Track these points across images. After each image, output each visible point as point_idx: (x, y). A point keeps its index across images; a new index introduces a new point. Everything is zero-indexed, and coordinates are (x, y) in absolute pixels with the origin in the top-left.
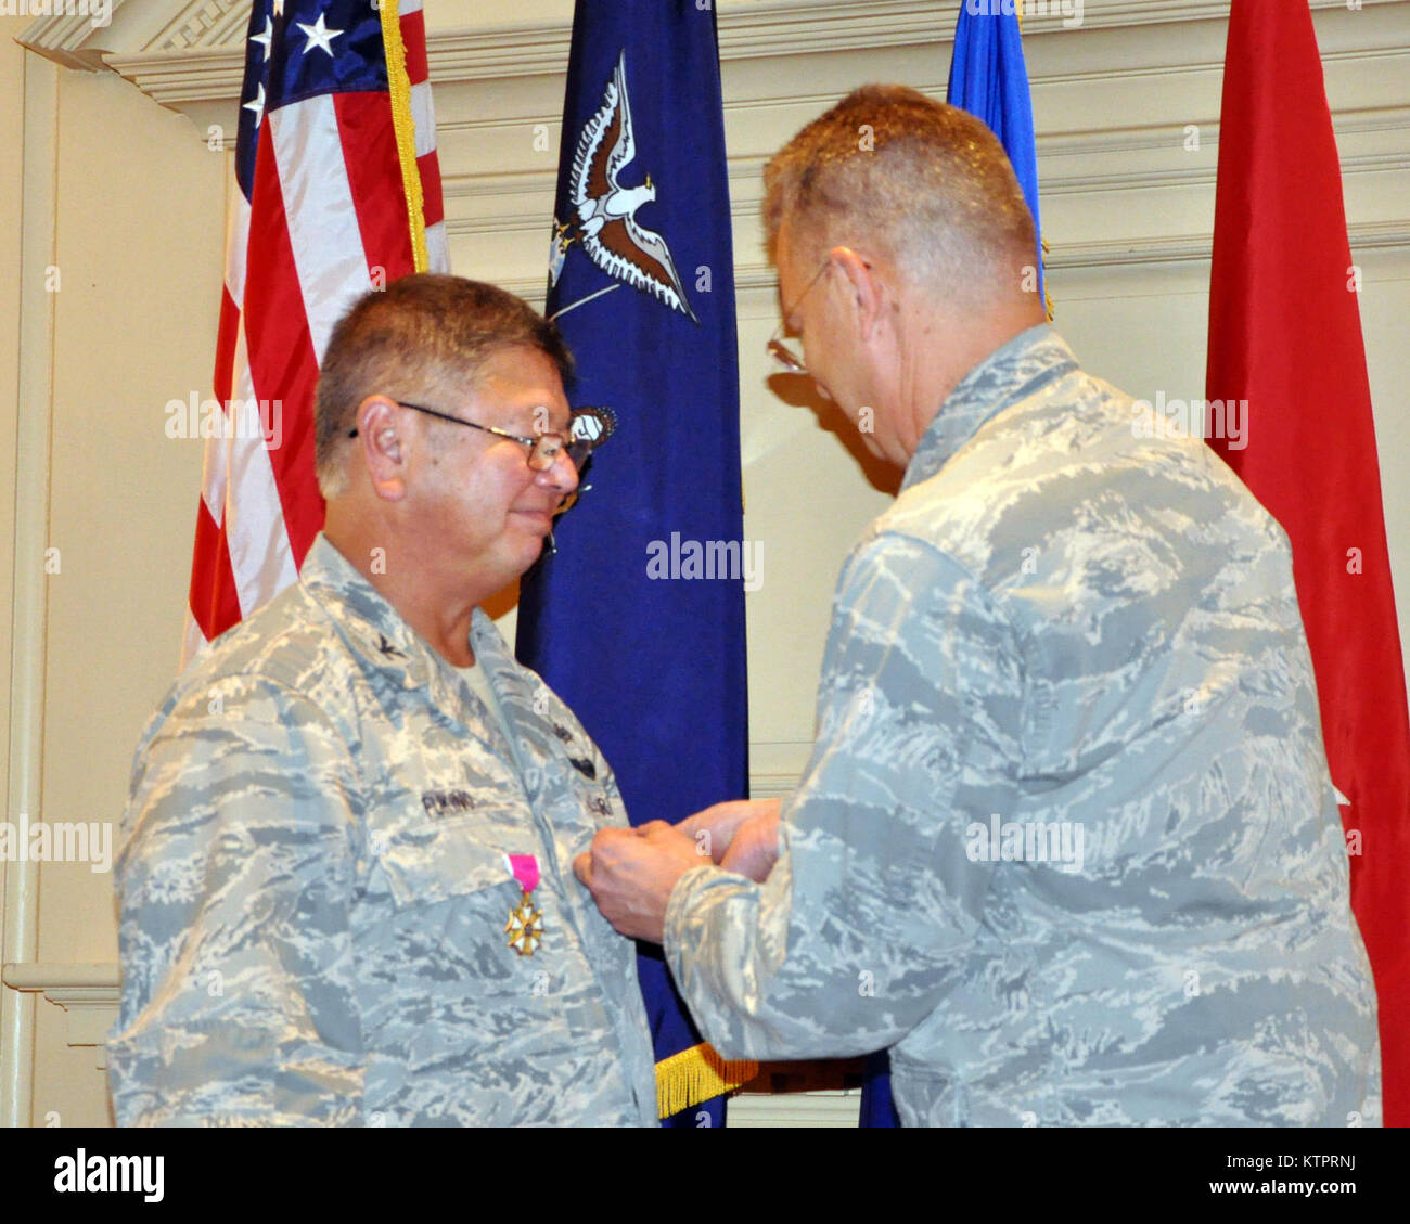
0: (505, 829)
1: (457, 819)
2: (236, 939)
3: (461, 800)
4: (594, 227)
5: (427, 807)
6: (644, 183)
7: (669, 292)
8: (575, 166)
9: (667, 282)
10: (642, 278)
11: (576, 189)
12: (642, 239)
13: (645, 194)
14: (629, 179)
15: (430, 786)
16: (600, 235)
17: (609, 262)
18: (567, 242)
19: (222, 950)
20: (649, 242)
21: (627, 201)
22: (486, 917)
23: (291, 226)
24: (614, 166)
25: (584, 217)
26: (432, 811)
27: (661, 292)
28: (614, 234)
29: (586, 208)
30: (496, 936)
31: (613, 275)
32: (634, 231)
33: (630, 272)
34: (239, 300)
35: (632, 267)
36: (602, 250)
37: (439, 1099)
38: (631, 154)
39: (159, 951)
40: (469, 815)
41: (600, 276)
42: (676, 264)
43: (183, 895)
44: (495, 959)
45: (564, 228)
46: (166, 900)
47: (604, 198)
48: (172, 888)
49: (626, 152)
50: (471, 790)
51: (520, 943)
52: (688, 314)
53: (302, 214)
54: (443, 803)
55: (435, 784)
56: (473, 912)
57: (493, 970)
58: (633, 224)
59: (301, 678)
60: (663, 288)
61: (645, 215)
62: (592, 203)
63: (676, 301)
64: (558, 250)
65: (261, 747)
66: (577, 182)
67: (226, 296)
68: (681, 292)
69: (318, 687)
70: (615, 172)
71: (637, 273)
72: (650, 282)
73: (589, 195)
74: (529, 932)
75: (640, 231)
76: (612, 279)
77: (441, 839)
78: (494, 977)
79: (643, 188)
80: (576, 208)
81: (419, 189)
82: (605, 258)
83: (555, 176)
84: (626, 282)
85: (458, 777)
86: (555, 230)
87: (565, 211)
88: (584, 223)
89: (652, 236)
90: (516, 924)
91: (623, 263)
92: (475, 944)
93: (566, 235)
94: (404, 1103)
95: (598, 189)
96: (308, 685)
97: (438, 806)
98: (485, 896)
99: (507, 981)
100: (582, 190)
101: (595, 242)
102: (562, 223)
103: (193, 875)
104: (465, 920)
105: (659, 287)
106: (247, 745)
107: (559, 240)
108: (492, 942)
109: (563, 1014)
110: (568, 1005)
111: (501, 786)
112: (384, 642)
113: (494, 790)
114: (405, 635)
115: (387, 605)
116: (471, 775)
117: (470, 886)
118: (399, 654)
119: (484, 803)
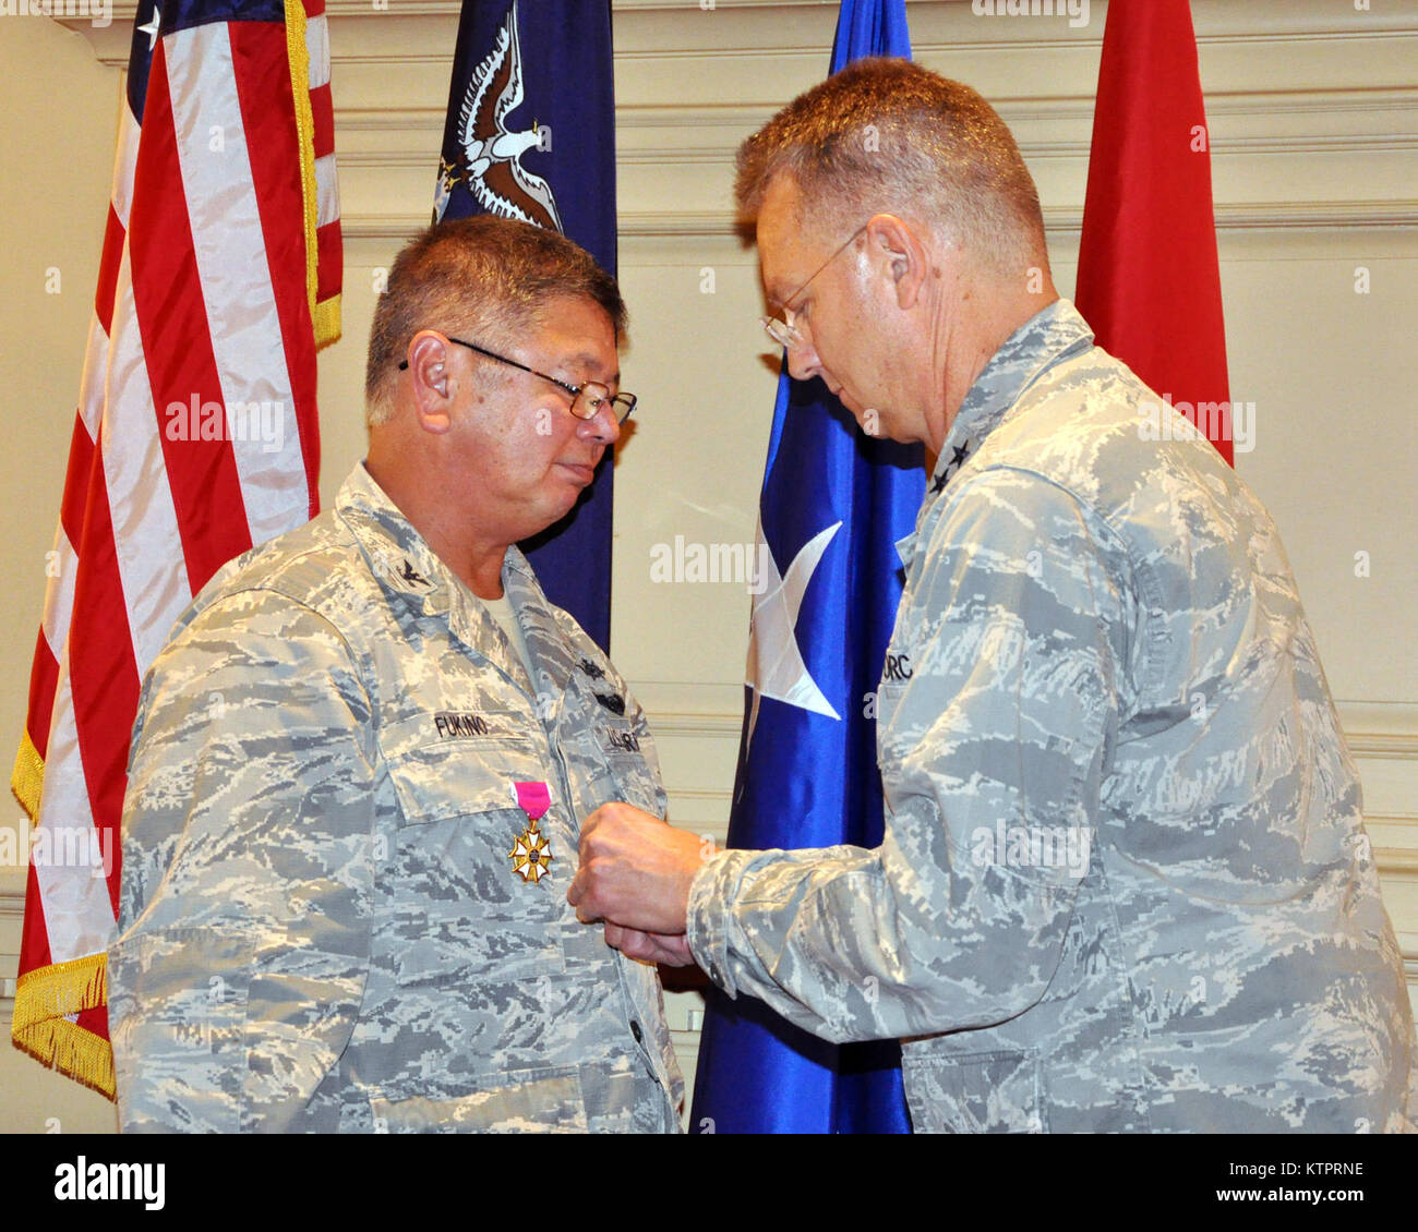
0: (517, 755)
1: (469, 742)
2: (219, 850)
3: (475, 725)
4: (479, 168)
5: (439, 727)
6: (532, 128)
8: (464, 108)
10: (524, 220)
11: (464, 130)
12: (527, 182)
13: (533, 138)
14: (518, 123)
15: (445, 708)
16: (485, 176)
17: (493, 203)
18: (452, 181)
19: (205, 860)
20: (534, 186)
21: (513, 145)
22: (489, 841)
23: (181, 150)
24: (502, 109)
25: (471, 158)
26: (444, 731)
28: (499, 175)
29: (473, 149)
30: (498, 860)
32: (520, 174)
33: (513, 213)
34: (125, 220)
35: (516, 209)
36: (487, 192)
37: (426, 1015)
38: (519, 99)
39: (148, 857)
40: (481, 738)
42: (557, 209)
43: (172, 801)
44: (495, 883)
45: (450, 168)
46: (155, 807)
47: (491, 140)
48: (162, 795)
49: (515, 96)
50: (485, 717)
51: (525, 869)
53: (190, 140)
54: (457, 726)
55: (449, 705)
56: (477, 834)
57: (492, 894)
58: (519, 167)
59: (311, 594)
61: (531, 159)
62: (479, 144)
64: (443, 189)
65: (261, 660)
66: (466, 124)
67: (113, 215)
69: (328, 601)
70: (503, 115)
71: (521, 215)
72: (533, 224)
73: (476, 137)
74: (534, 857)
75: (525, 174)
77: (451, 758)
78: (492, 900)
79: (530, 132)
80: (464, 149)
81: (310, 121)
82: (490, 198)
83: (444, 115)
85: (473, 702)
86: (441, 170)
87: (453, 151)
88: (470, 163)
89: (537, 180)
90: (521, 850)
91: (507, 205)
92: (476, 866)
93: (451, 175)
94: (389, 1016)
95: (486, 131)
96: (318, 600)
97: (451, 727)
98: (491, 819)
99: (504, 905)
100: (470, 131)
101: (480, 183)
102: (449, 162)
103: (182, 781)
104: (469, 841)
106: (249, 658)
107: (445, 179)
108: (492, 865)
109: (560, 943)
110: (566, 935)
111: (516, 715)
112: (409, 568)
113: (509, 718)
114: (430, 563)
115: (414, 532)
116: (486, 702)
117: (479, 806)
118: (422, 581)
119: (497, 729)
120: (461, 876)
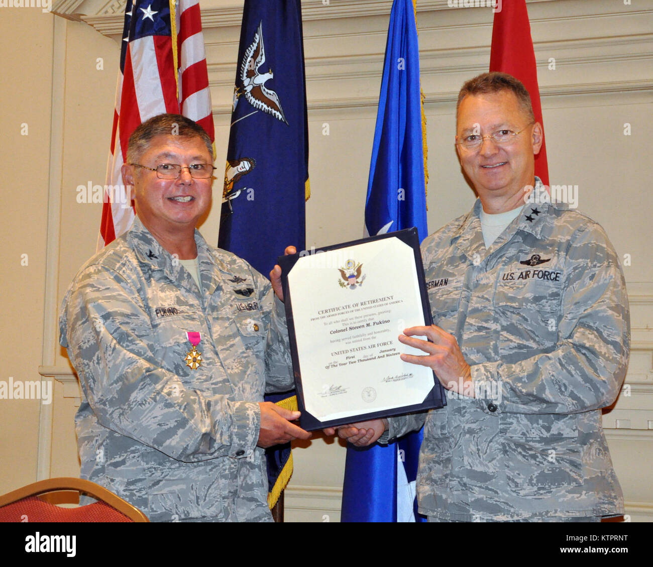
0: (189, 322)
1: (169, 318)
3: (172, 311)
4: (249, 89)
5: (157, 313)
6: (269, 72)
7: (278, 114)
8: (243, 65)
9: (277, 110)
10: (267, 108)
11: (243, 74)
12: (267, 93)
13: (268, 76)
14: (262, 70)
15: (160, 306)
16: (251, 92)
18: (239, 94)
20: (270, 94)
21: (262, 79)
22: (179, 354)
23: (136, 86)
24: (257, 65)
25: (245, 85)
26: (159, 315)
27: (275, 114)
28: (256, 91)
29: (246, 81)
30: (183, 361)
31: (256, 107)
32: (264, 90)
33: (262, 106)
34: (119, 114)
35: (263, 104)
36: (252, 98)
38: (263, 61)
40: (175, 316)
41: (250, 107)
42: (280, 103)
44: (183, 370)
45: (238, 89)
47: (253, 78)
49: (262, 60)
50: (177, 307)
51: (191, 365)
52: (285, 122)
53: (140, 82)
54: (165, 312)
55: (162, 305)
56: (174, 352)
57: (182, 374)
58: (264, 87)
59: (118, 265)
60: (276, 112)
61: (269, 84)
62: (249, 79)
63: (280, 117)
64: (236, 97)
65: (104, 288)
66: (243, 72)
67: (116, 112)
68: (282, 113)
69: (124, 269)
70: (257, 68)
71: (265, 106)
72: (270, 110)
73: (247, 76)
74: (195, 360)
75: (266, 90)
76: (255, 109)
77: (161, 325)
78: (182, 376)
79: (268, 74)
80: (243, 81)
82: (253, 101)
84: (261, 110)
85: (173, 302)
86: (235, 90)
87: (239, 83)
88: (245, 87)
89: (271, 92)
90: (189, 358)
91: (260, 103)
92: (175, 364)
93: (239, 92)
95: (251, 74)
96: (120, 269)
97: (162, 313)
98: (180, 346)
99: (187, 377)
100: (245, 74)
101: (249, 95)
102: (237, 87)
104: (171, 355)
105: (274, 112)
106: (99, 288)
107: (236, 94)
108: (181, 363)
109: (211, 389)
110: (213, 386)
111: (191, 306)
112: (151, 252)
113: (188, 307)
114: (159, 250)
115: (154, 239)
116: (179, 301)
117: (170, 344)
118: (156, 257)
119: (182, 312)
120: (169, 368)
